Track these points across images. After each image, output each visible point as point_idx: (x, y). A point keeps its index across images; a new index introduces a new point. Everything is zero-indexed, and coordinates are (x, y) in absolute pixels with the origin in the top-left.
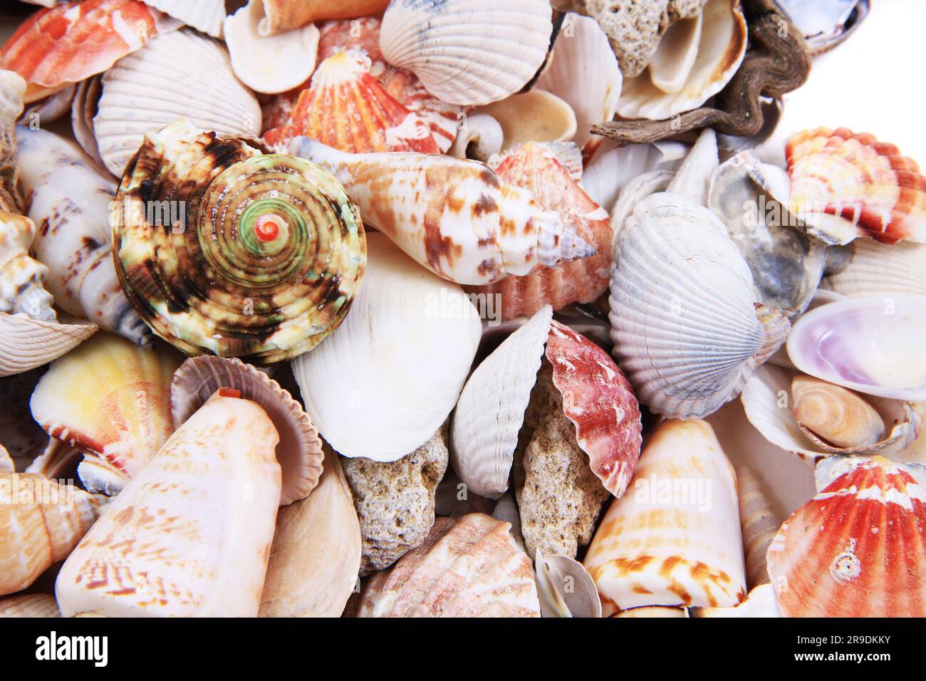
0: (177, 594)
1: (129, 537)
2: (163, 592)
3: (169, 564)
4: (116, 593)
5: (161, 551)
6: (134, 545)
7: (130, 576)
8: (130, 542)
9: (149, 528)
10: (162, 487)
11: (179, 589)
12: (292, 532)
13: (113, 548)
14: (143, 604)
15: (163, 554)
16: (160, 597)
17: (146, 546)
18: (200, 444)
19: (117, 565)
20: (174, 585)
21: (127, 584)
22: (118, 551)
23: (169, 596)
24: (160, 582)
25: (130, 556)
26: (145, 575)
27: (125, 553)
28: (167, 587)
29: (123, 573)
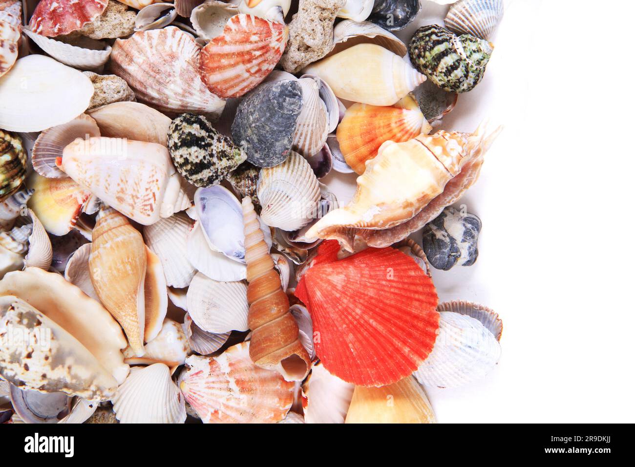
0: (153, 176)
1: (131, 197)
2: (153, 181)
3: (141, 180)
4: (155, 200)
5: (136, 184)
6: (134, 194)
7: (148, 195)
8: (133, 196)
9: (126, 190)
10: (107, 186)
11: (151, 175)
12: (119, 130)
13: (135, 203)
14: (158, 189)
15: (137, 182)
16: (155, 182)
17: (134, 190)
18: (86, 172)
19: (143, 201)
20: (150, 177)
21: (151, 196)
22: (137, 201)
23: (155, 179)
24: (149, 183)
25: (139, 196)
26: (147, 189)
27: (138, 198)
28: (151, 180)
29: (147, 198)
